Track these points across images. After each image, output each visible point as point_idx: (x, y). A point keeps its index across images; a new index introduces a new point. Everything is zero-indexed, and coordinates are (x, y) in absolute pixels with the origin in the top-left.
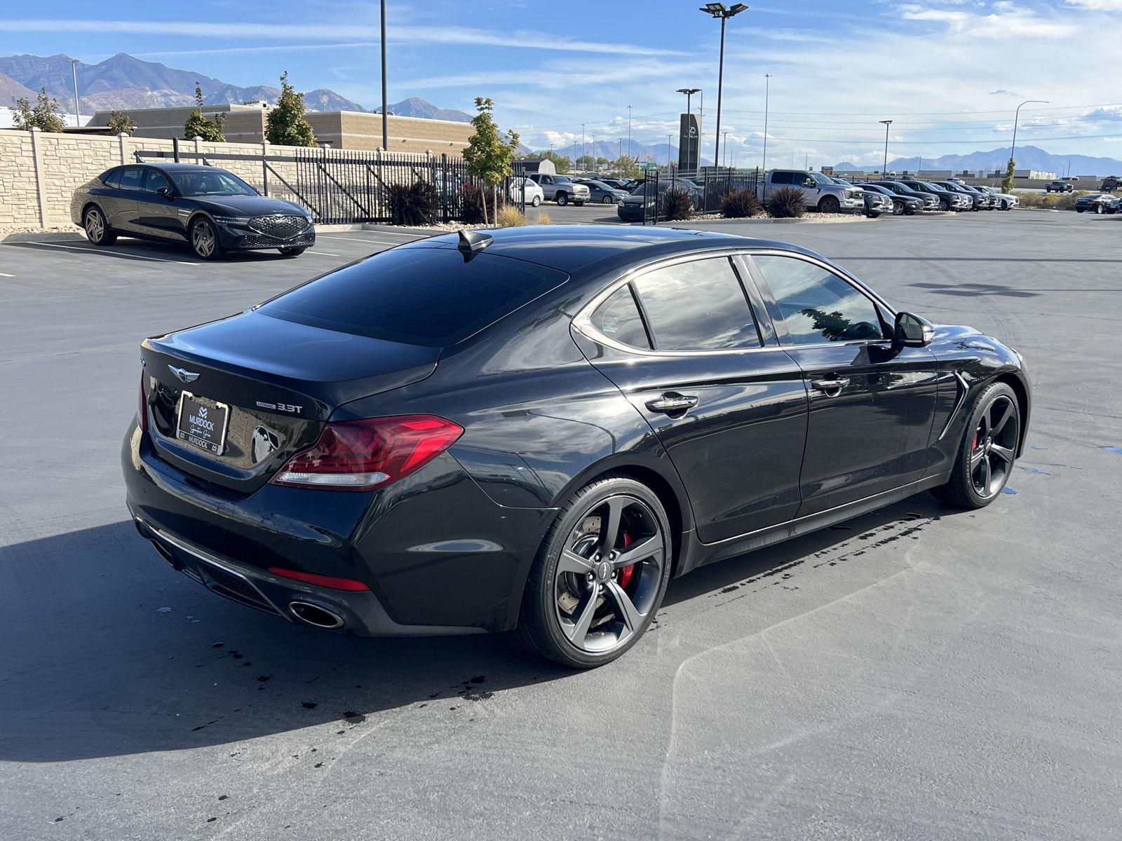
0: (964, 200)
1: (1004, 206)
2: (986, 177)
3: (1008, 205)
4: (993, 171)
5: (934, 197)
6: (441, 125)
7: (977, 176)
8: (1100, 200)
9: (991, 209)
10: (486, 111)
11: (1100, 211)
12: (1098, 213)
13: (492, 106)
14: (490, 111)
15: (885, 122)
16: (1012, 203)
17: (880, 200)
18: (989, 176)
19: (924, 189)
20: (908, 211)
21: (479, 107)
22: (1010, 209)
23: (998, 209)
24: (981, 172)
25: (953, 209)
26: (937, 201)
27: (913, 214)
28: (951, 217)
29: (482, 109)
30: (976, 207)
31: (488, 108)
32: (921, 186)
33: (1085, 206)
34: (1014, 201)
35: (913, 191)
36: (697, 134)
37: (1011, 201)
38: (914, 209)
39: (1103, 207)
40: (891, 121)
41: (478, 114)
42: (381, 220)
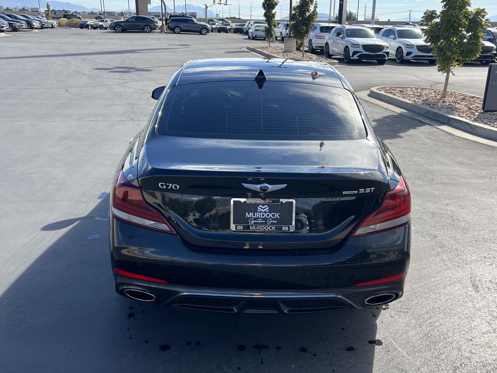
0: (36, 24)
1: (52, 27)
2: (18, 11)
3: (53, 25)
4: (21, 8)
5: (24, 22)
7: (14, 10)
8: (88, 23)
9: (47, 28)
11: (90, 28)
12: (89, 29)
16: (55, 25)
17: (4, 24)
18: (20, 10)
19: (16, 18)
20: (15, 30)
22: (54, 28)
23: (49, 28)
24: (15, 8)
25: (33, 28)
26: (25, 24)
27: (17, 31)
28: (35, 32)
30: (42, 27)
32: (14, 16)
33: (83, 26)
34: (56, 24)
35: (11, 19)
37: (54, 24)
38: (18, 29)
39: (91, 26)
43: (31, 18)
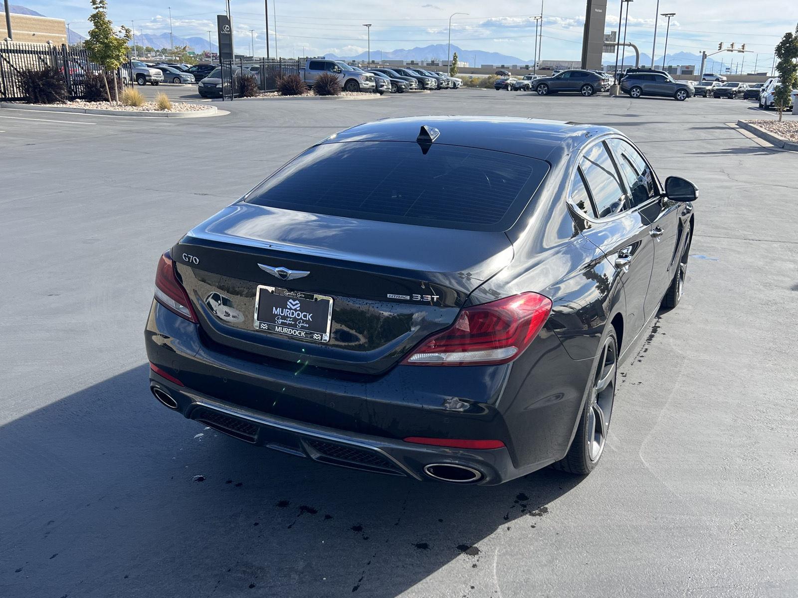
0: (432, 83)
1: (455, 87)
2: (426, 65)
3: (457, 85)
4: (430, 61)
5: (414, 80)
6: (23, 18)
7: (420, 64)
8: (509, 82)
9: (447, 88)
10: (101, 10)
11: (509, 89)
12: (508, 90)
13: (106, 6)
14: (104, 10)
15: (367, 25)
16: (459, 84)
17: (384, 82)
18: (428, 64)
19: (406, 74)
20: (399, 90)
21: (95, 6)
22: (457, 88)
23: (451, 88)
24: (422, 62)
25: (426, 89)
26: (416, 82)
27: (402, 92)
28: (427, 94)
29: (97, 8)
30: (439, 88)
31: (103, 7)
32: (404, 72)
33: (500, 86)
34: (460, 83)
35: (400, 76)
36: (230, 30)
37: (458, 83)
38: (404, 89)
39: (511, 86)
40: (370, 25)
41: (95, 12)
42: (14, 99)
43: (427, 74)
